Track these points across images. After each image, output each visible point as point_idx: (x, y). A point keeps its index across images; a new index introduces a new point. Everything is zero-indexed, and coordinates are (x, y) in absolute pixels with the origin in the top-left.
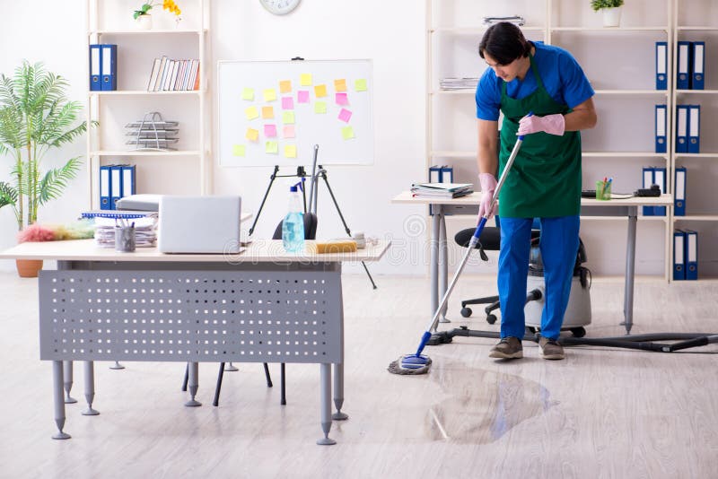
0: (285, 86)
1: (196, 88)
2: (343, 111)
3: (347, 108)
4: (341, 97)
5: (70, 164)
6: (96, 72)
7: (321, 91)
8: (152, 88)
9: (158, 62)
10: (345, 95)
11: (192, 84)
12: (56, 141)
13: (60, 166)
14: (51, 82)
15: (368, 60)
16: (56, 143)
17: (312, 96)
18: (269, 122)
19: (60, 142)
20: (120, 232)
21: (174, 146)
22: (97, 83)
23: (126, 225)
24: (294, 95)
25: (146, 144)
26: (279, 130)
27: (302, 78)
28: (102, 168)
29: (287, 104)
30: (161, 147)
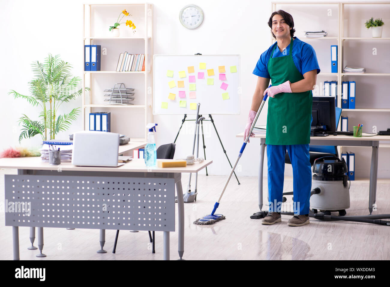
0: (191, 69)
1: (143, 70)
2: (223, 84)
3: (225, 82)
4: (222, 76)
5: (73, 111)
6: (88, 60)
7: (211, 72)
8: (118, 70)
9: (122, 55)
10: (225, 74)
11: (141, 68)
12: (66, 99)
13: (68, 112)
14: (63, 66)
15: (238, 55)
16: (66, 100)
17: (206, 75)
18: (182, 90)
19: (68, 99)
20: (52, 153)
21: (132, 102)
22: (88, 67)
23: (55, 149)
24: (196, 74)
25: (116, 101)
26: (187, 94)
27: (200, 65)
28: (91, 114)
29: (192, 79)
30: (123, 103)
